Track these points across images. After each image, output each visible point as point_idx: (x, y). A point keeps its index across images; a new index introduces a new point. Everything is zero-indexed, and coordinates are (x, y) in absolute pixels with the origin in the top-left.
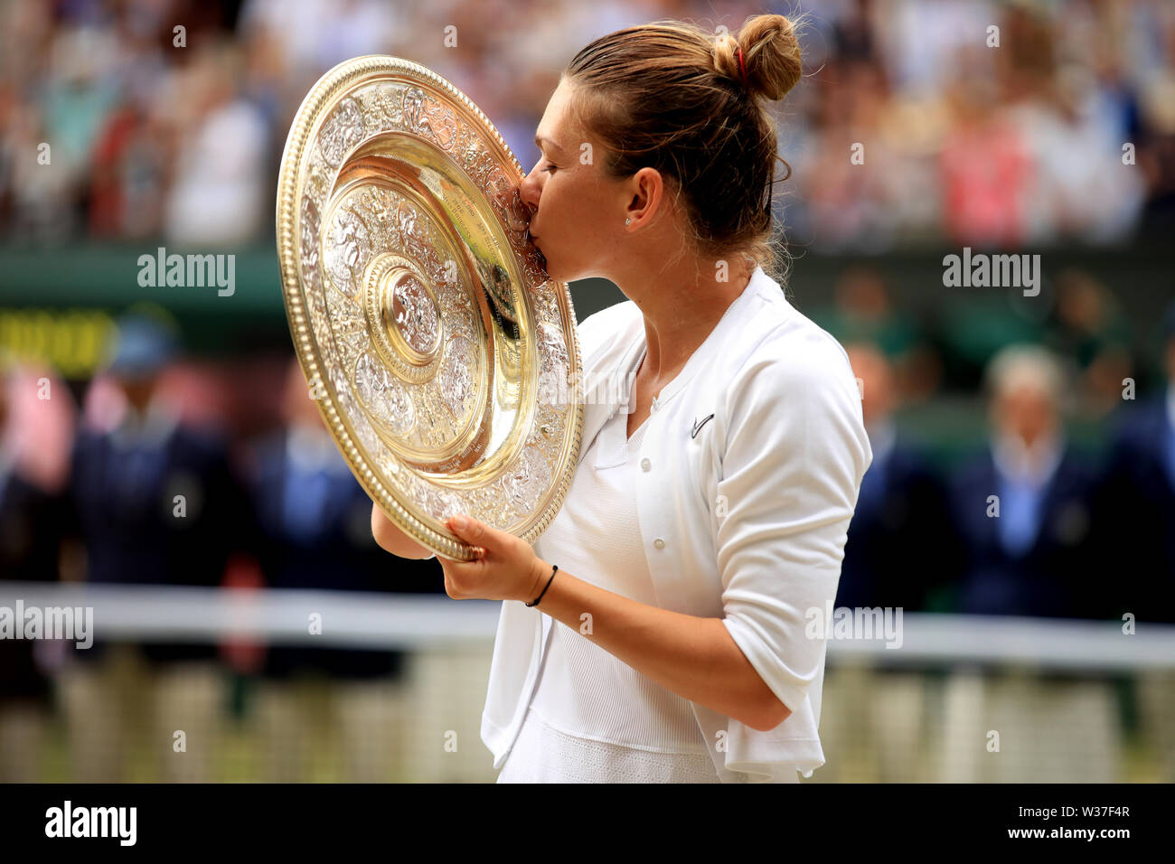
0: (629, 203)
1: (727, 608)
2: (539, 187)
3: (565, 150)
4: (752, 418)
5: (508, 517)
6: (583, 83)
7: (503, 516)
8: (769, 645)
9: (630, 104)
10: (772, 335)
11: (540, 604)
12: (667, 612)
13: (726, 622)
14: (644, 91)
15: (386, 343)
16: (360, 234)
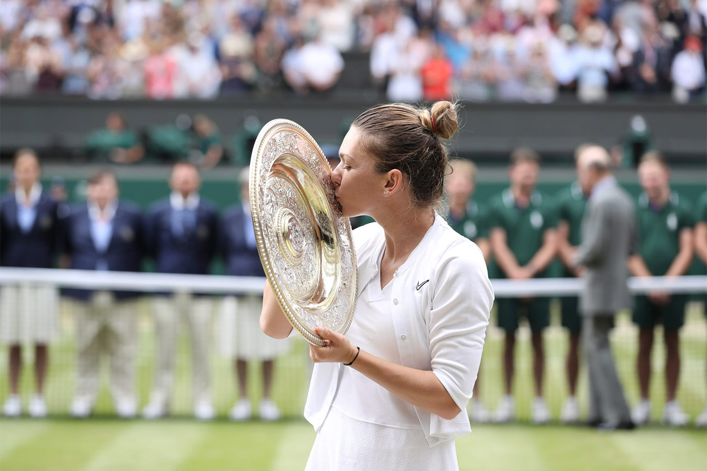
0: (386, 184)
1: (433, 366)
2: (340, 175)
3: (356, 160)
4: (447, 283)
5: (335, 325)
6: (364, 131)
7: (333, 325)
8: (455, 383)
9: (387, 141)
10: (452, 245)
11: (352, 365)
12: (406, 367)
13: (435, 372)
14: (393, 135)
15: (285, 248)
16: (273, 200)
